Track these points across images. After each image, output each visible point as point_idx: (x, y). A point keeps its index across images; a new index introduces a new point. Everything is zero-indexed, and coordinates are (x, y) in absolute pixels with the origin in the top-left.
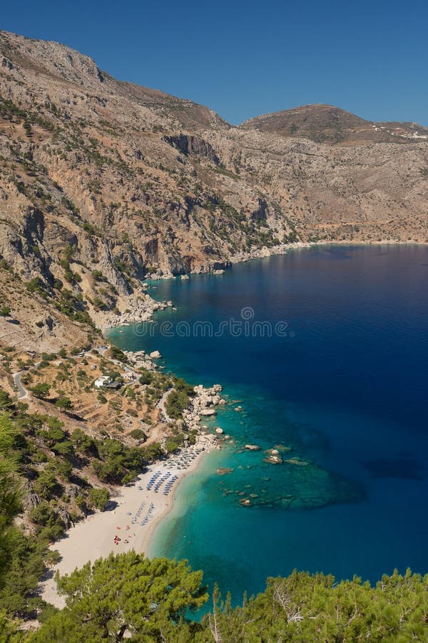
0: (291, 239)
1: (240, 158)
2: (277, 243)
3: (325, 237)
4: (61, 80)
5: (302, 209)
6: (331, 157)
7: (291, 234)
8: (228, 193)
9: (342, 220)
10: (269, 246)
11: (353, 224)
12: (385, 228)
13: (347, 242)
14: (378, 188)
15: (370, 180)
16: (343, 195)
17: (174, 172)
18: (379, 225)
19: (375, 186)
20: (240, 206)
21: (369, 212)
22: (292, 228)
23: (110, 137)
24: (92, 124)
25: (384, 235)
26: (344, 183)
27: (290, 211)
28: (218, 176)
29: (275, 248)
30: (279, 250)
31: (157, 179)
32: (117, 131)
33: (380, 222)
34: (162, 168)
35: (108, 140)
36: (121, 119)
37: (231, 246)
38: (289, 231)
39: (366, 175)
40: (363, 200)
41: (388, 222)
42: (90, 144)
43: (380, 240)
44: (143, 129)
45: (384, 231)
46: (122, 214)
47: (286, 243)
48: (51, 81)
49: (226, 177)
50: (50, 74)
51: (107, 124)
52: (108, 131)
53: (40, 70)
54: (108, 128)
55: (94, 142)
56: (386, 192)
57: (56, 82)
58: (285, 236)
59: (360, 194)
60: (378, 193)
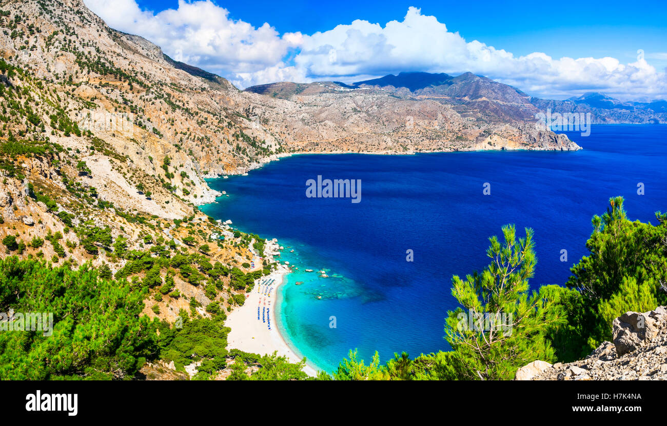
0: (279, 151)
1: (249, 109)
2: (272, 153)
3: (299, 150)
4: (147, 58)
5: (284, 133)
6: (298, 102)
7: (279, 148)
8: (246, 128)
9: (309, 140)
10: (269, 155)
11: (315, 142)
12: (334, 143)
13: (312, 152)
14: (328, 120)
15: (323, 115)
16: (308, 124)
17: (216, 115)
18: (330, 142)
19: (326, 119)
20: (252, 136)
21: (324, 134)
22: (280, 144)
23: (178, 93)
24: (166, 85)
25: (334, 148)
26: (308, 117)
27: (277, 134)
28: (239, 118)
29: (271, 156)
30: (274, 158)
31: (206, 119)
32: (181, 89)
33: (330, 140)
34: (209, 112)
35: (176, 94)
36: (183, 83)
37: (249, 159)
38: (278, 146)
39: (321, 112)
40: (320, 127)
41: (335, 140)
42: (167, 96)
43: (331, 151)
44: (196, 89)
45: (334, 145)
46: (188, 138)
47: (277, 153)
48: (142, 58)
49: (244, 119)
50: (142, 55)
51: (175, 85)
52: (176, 90)
53: (135, 52)
54: (176, 88)
55: (169, 95)
56: (333, 122)
57: (145, 59)
58: (276, 150)
59: (318, 124)
60: (329, 123)
